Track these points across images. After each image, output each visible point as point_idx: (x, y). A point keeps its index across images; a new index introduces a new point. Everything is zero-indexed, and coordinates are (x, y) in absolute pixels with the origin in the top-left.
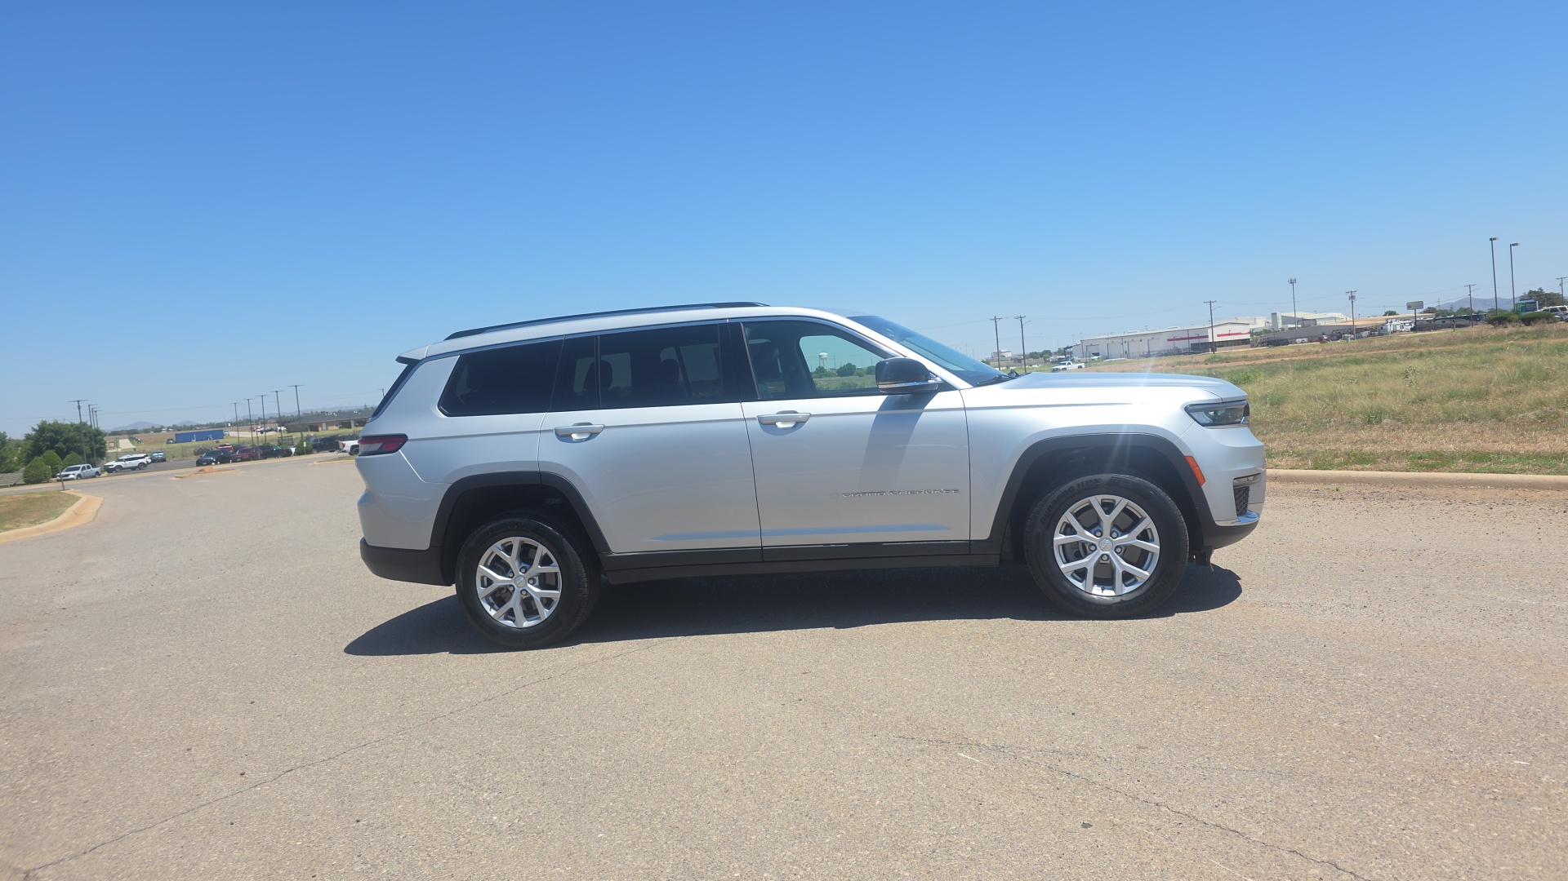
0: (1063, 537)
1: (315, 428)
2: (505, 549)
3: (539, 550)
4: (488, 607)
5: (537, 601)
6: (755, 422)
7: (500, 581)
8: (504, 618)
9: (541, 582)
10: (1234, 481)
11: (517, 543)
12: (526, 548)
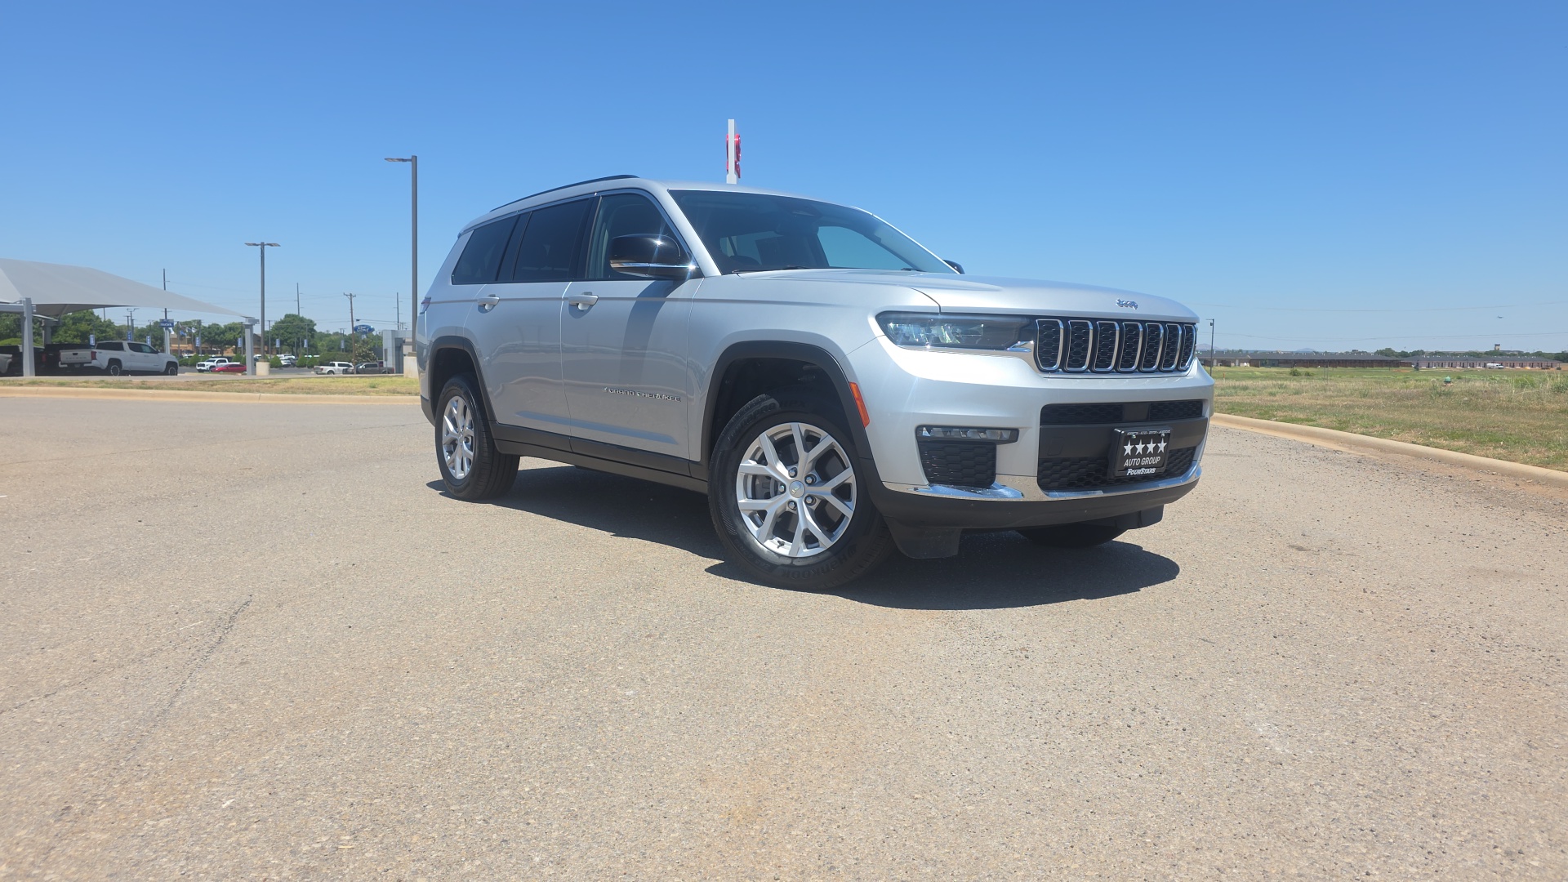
0: (753, 463)
2: (456, 406)
3: (468, 411)
4: (446, 454)
5: (465, 459)
6: (568, 303)
7: (452, 433)
8: (451, 465)
9: (470, 443)
10: (919, 429)
11: (461, 402)
12: (465, 408)
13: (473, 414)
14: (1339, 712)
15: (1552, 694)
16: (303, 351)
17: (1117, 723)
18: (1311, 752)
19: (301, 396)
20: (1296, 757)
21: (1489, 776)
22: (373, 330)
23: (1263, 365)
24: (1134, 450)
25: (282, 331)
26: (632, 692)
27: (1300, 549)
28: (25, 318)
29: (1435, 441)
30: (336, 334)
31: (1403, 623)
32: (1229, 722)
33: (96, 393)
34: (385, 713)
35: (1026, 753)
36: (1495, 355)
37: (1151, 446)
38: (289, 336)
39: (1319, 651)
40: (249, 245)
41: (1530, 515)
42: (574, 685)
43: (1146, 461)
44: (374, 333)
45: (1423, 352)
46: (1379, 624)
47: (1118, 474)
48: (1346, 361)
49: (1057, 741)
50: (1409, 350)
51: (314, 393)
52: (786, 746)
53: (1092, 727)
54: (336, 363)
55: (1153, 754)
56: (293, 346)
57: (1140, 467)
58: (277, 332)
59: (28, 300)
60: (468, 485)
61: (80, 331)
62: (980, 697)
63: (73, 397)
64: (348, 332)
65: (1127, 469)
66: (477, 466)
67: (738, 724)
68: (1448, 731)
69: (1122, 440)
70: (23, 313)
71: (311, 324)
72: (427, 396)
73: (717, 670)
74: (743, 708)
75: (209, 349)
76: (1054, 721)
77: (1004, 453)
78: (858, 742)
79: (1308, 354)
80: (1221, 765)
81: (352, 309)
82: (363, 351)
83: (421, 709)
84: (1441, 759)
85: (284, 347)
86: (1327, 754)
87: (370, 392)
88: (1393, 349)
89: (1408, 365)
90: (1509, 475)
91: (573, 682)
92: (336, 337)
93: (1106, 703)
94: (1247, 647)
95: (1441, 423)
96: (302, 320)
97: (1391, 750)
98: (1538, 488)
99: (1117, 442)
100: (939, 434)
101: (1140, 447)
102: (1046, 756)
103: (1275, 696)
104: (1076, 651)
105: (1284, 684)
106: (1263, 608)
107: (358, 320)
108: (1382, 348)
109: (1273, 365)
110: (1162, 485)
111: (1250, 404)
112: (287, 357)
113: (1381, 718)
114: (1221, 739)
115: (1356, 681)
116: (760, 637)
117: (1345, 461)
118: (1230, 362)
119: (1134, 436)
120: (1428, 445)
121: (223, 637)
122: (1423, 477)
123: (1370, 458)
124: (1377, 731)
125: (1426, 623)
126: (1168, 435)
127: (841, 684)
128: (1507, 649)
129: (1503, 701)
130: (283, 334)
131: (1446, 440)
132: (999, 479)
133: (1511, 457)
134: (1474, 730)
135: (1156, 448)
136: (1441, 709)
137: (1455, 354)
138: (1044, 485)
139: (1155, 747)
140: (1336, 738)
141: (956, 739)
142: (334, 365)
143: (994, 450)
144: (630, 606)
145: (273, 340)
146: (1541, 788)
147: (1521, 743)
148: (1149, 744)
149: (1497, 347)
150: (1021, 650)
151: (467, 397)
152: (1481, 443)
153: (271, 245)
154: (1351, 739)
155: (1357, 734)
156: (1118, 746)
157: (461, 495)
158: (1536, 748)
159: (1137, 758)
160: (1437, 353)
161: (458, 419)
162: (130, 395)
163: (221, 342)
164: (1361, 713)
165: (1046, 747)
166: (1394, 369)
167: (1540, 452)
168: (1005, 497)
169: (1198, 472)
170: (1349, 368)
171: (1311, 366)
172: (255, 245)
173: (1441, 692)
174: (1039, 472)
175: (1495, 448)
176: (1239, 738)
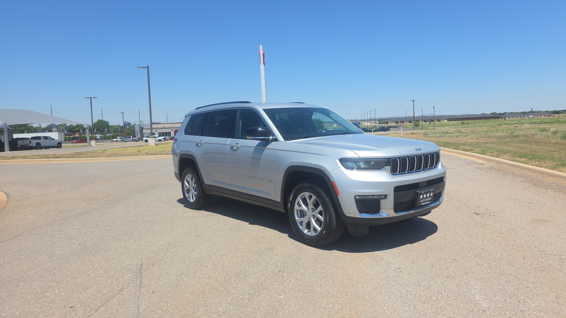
1: (387, 123)
2: (189, 177)
3: (194, 179)
4: (186, 194)
5: (193, 195)
6: (230, 146)
7: (188, 187)
8: (188, 198)
9: (195, 189)
10: (355, 196)
11: (191, 176)
12: (192, 178)
13: (196, 179)
14: (499, 288)
15: (562, 274)
16: (105, 133)
17: (434, 298)
18: (494, 305)
19: (114, 158)
20: (489, 308)
21: (546, 311)
22: (131, 124)
23: (452, 121)
24: (423, 197)
25: (97, 126)
26: (282, 297)
27: (477, 214)
28: (5, 130)
29: (515, 158)
30: (117, 126)
31: (514, 247)
32: (467, 295)
33: (38, 161)
34: (209, 311)
35: (410, 313)
36: (532, 112)
37: (428, 195)
38: (99, 128)
39: (490, 262)
40: (86, 98)
41: (550, 192)
42: (263, 295)
43: (427, 199)
44: (131, 125)
45: (506, 113)
46: (507, 247)
47: (418, 205)
48: (481, 117)
49: (418, 307)
50: (502, 112)
51: (119, 156)
52: (337, 316)
53: (427, 301)
54: (118, 137)
55: (447, 310)
56: (101, 131)
57: (425, 202)
58: (95, 127)
59: (6, 124)
60: (196, 204)
61: (21, 130)
62: (390, 290)
63: (30, 163)
64: (122, 124)
65: (421, 203)
66: (198, 198)
67: (319, 308)
68: (532, 293)
69: (420, 194)
70: (4, 128)
71: (108, 122)
72: (177, 172)
73: (306, 285)
74: (319, 301)
75: (70, 134)
76: (415, 299)
77: (382, 202)
78: (358, 313)
79: (467, 115)
80: (468, 313)
81: (123, 118)
82: (128, 132)
83: (220, 309)
84: (532, 305)
85: (98, 132)
86: (498, 306)
87: (139, 154)
88: (496, 112)
89: (502, 118)
90: (541, 173)
91: (263, 294)
92: (117, 127)
93: (429, 290)
94: (468, 261)
95: (516, 150)
96: (104, 122)
97: (517, 302)
98: (550, 178)
99: (418, 195)
100: (362, 198)
101: (425, 196)
102: (416, 314)
103: (479, 283)
104: (415, 268)
105: (481, 277)
106: (470, 243)
107: (126, 121)
108: (493, 112)
109: (455, 120)
110: (432, 205)
111: (451, 143)
112: (99, 136)
113: (512, 289)
114: (466, 302)
115: (503, 274)
116: (314, 269)
117: (486, 169)
118: (440, 120)
119: (423, 193)
120: (513, 161)
121: (141, 281)
122: (513, 175)
123: (494, 167)
124: (512, 295)
125: (521, 246)
126: (433, 191)
127: (346, 288)
128: (547, 256)
129: (548, 279)
130: (97, 127)
131: (519, 158)
132: (381, 210)
133: (541, 165)
134: (540, 292)
135: (430, 195)
136: (529, 284)
137: (518, 113)
138: (396, 211)
139: (447, 307)
140: (500, 299)
141: (387, 309)
142: (118, 138)
143: (379, 201)
144: (269, 258)
145: (94, 129)
146: (561, 314)
147: (554, 297)
148: (445, 306)
149: (532, 110)
150: (398, 268)
151: (193, 174)
152: (531, 159)
153: (94, 98)
154: (504, 299)
155: (506, 296)
156: (436, 308)
157: (193, 207)
158: (559, 298)
159: (443, 312)
160: (511, 113)
161: (190, 182)
162: (51, 161)
163: (74, 131)
164: (506, 288)
165: (415, 310)
166: (497, 120)
167: (550, 163)
168: (383, 216)
169: (443, 198)
170: (482, 120)
171: (468, 120)
172: (88, 98)
173: (529, 276)
174: (394, 207)
175: (535, 161)
176: (471, 302)
